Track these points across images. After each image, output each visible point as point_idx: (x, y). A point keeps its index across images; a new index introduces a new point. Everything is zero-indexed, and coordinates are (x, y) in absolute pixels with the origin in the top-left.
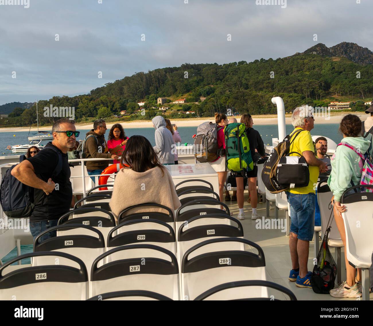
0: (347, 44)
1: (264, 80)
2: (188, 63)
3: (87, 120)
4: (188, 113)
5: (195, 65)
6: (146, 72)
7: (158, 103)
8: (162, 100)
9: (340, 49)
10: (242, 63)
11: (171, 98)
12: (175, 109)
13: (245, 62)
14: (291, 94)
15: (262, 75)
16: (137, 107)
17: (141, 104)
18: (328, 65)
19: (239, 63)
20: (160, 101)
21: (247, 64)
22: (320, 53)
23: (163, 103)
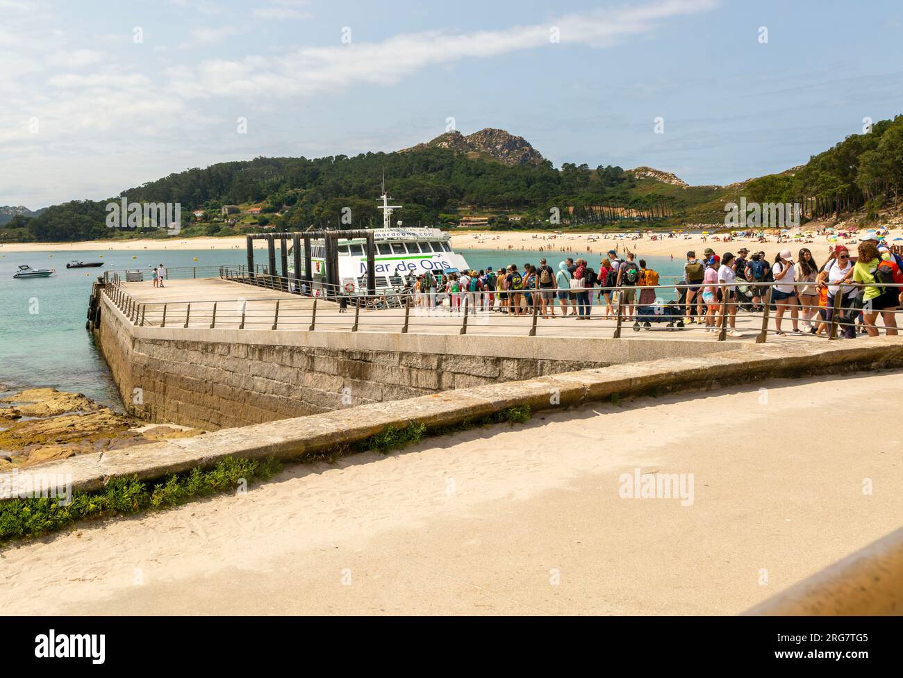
0: (492, 132)
1: (371, 184)
2: (263, 156)
3: (122, 235)
4: (266, 227)
5: (273, 159)
6: (203, 167)
7: (223, 213)
8: (229, 209)
9: (481, 138)
10: (340, 158)
11: (240, 207)
12: (247, 222)
13: (346, 156)
14: (410, 205)
15: (369, 177)
16: (192, 218)
17: (199, 214)
18: (462, 164)
19: (336, 157)
20: (225, 210)
21: (348, 159)
22: (452, 143)
23: (230, 213)
